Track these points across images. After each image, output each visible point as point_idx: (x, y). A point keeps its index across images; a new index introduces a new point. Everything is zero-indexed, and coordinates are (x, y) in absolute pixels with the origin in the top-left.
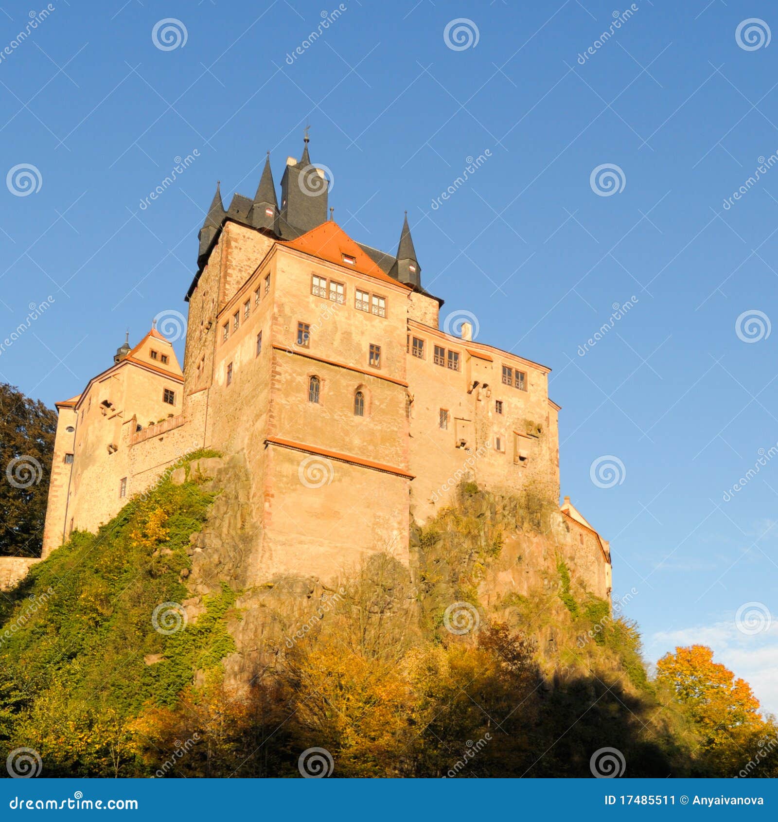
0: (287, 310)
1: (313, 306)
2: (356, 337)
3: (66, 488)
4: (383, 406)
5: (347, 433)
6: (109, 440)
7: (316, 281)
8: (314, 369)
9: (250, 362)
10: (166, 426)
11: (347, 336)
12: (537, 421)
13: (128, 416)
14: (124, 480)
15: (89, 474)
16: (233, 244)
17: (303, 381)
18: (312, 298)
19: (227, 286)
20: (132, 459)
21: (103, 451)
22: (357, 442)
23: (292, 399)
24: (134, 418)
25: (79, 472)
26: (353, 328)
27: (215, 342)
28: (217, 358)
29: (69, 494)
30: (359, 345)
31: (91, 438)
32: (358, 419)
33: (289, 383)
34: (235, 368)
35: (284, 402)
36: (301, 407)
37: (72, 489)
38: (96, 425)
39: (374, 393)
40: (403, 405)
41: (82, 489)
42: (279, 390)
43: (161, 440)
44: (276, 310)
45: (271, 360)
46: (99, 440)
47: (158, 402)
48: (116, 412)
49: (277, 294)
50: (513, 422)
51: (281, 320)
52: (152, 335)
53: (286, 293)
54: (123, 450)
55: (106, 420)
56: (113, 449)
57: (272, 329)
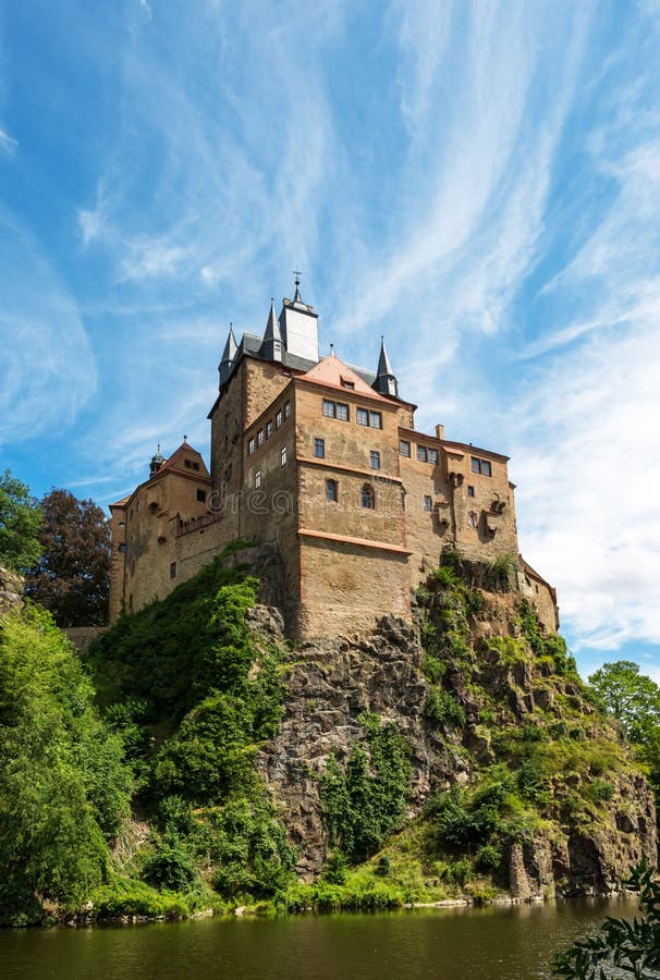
0: (306, 431)
1: (325, 425)
2: (360, 446)
3: (122, 570)
4: (384, 499)
5: (357, 522)
6: (160, 533)
7: (325, 405)
8: (330, 475)
9: (276, 470)
10: (204, 522)
11: (353, 447)
12: (502, 501)
13: (173, 514)
14: (173, 565)
15: (142, 561)
16: (251, 375)
17: (322, 483)
18: (324, 419)
19: (249, 409)
20: (179, 546)
21: (153, 542)
22: (365, 528)
23: (315, 499)
24: (178, 516)
25: (134, 558)
26: (357, 440)
27: (242, 454)
28: (245, 467)
29: (126, 576)
30: (362, 452)
31: (142, 531)
32: (365, 511)
33: (312, 487)
34: (263, 475)
35: (308, 502)
36: (322, 505)
37: (128, 571)
38: (146, 522)
39: (380, 490)
40: (399, 497)
41: (138, 572)
42: (303, 493)
43: (202, 532)
44: (297, 431)
45: (296, 470)
46: (149, 533)
47: (193, 500)
48: (162, 511)
49: (298, 418)
50: (482, 501)
51: (301, 438)
52: (185, 449)
53: (304, 417)
54: (172, 541)
55: (154, 518)
56: (162, 540)
57: (295, 446)
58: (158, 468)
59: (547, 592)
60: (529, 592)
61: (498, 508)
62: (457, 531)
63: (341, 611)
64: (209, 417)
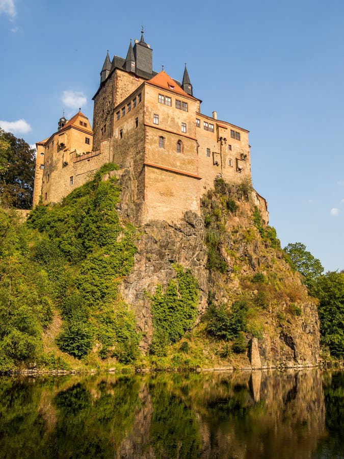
0: (150, 110)
1: (159, 107)
2: (176, 120)
3: (41, 179)
4: (188, 149)
5: (174, 160)
7: (160, 97)
8: (161, 133)
9: (133, 130)
10: (90, 155)
11: (173, 120)
12: (245, 154)
13: (72, 150)
14: (72, 177)
15: (54, 174)
16: (119, 78)
17: (157, 138)
18: (159, 104)
19: (117, 96)
20: (75, 167)
21: (60, 165)
22: (178, 164)
23: (153, 146)
24: (75, 151)
25: (49, 173)
26: (175, 116)
27: (113, 120)
28: (114, 127)
29: (43, 182)
30: (178, 123)
31: (55, 159)
32: (179, 154)
33: (152, 139)
34: (124, 132)
35: (150, 147)
36: (157, 149)
37: (45, 180)
38: (57, 154)
39: (186, 143)
40: (196, 148)
41: (51, 180)
42: (148, 143)
43: (89, 160)
44: (145, 109)
45: (144, 130)
46: (59, 160)
47: (83, 143)
48: (66, 148)
49: (145, 102)
50: (236, 154)
51: (147, 113)
52: (79, 115)
53: (149, 102)
54: (71, 164)
55: (62, 152)
56: (66, 164)
57: (144, 117)
58: (63, 125)
59: (264, 203)
60: (257, 203)
61: (243, 157)
62: (223, 168)
64: (93, 99)
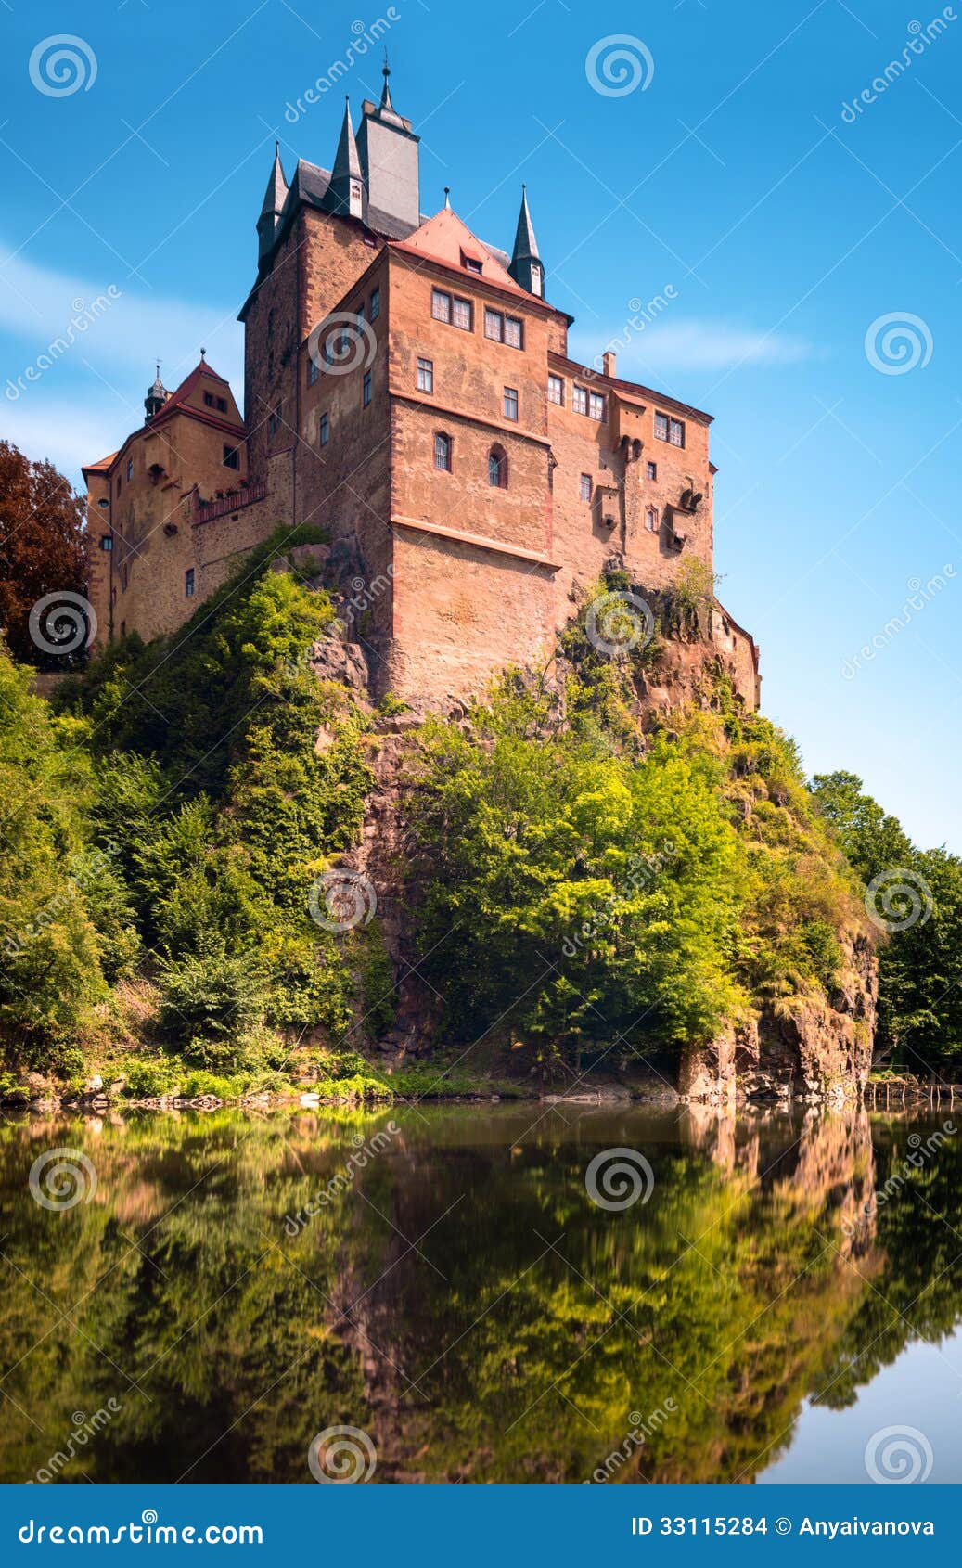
0: (405, 343)
1: (434, 335)
2: (488, 378)
3: (107, 582)
4: (522, 473)
5: (480, 508)
6: (166, 519)
7: (436, 299)
8: (440, 424)
9: (355, 413)
10: (239, 501)
11: (477, 379)
12: (696, 490)
13: (187, 486)
14: (190, 573)
15: (140, 566)
16: (312, 240)
17: (428, 438)
18: (433, 324)
19: (309, 303)
20: (197, 541)
21: (155, 533)
22: (492, 521)
23: (416, 465)
24: (195, 490)
25: (126, 561)
26: (484, 366)
27: (299, 383)
28: (304, 408)
29: (113, 591)
30: (491, 388)
31: (138, 515)
32: (492, 489)
33: (413, 443)
34: (333, 420)
35: (407, 469)
36: (428, 475)
37: (117, 583)
38: (144, 498)
39: (517, 457)
40: (545, 471)
41: (134, 584)
42: (400, 453)
43: (235, 518)
44: (391, 342)
45: (389, 412)
46: (150, 519)
47: (218, 465)
48: (172, 480)
49: (392, 318)
50: (668, 491)
51: (397, 356)
52: (203, 372)
53: (403, 318)
54: (186, 530)
55: (157, 492)
56: (171, 530)
57: (387, 371)
58: (159, 407)
59: (749, 649)
60: (725, 644)
61: (690, 502)
62: (627, 537)
63: (452, 657)
64: (241, 318)
